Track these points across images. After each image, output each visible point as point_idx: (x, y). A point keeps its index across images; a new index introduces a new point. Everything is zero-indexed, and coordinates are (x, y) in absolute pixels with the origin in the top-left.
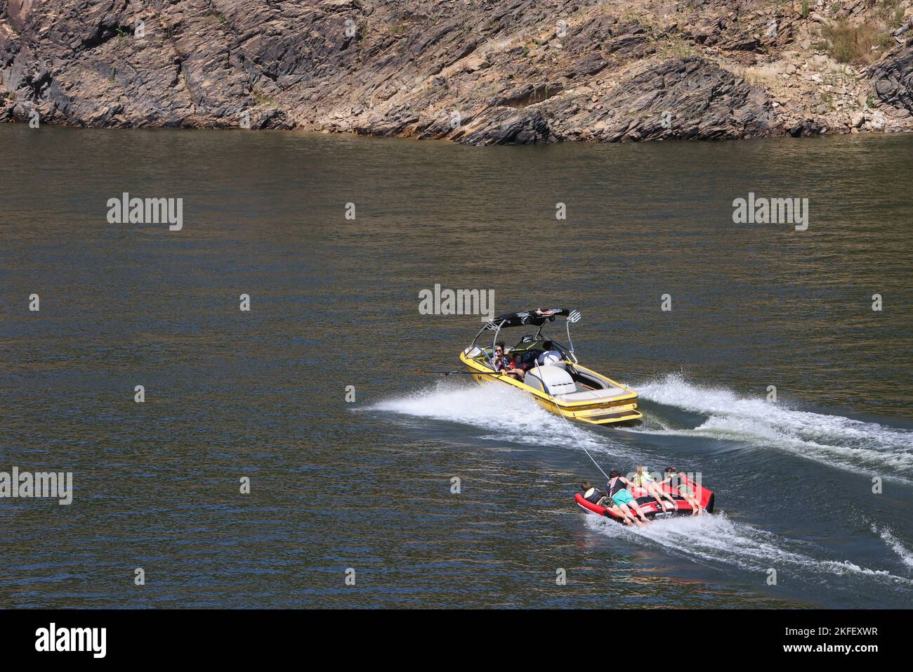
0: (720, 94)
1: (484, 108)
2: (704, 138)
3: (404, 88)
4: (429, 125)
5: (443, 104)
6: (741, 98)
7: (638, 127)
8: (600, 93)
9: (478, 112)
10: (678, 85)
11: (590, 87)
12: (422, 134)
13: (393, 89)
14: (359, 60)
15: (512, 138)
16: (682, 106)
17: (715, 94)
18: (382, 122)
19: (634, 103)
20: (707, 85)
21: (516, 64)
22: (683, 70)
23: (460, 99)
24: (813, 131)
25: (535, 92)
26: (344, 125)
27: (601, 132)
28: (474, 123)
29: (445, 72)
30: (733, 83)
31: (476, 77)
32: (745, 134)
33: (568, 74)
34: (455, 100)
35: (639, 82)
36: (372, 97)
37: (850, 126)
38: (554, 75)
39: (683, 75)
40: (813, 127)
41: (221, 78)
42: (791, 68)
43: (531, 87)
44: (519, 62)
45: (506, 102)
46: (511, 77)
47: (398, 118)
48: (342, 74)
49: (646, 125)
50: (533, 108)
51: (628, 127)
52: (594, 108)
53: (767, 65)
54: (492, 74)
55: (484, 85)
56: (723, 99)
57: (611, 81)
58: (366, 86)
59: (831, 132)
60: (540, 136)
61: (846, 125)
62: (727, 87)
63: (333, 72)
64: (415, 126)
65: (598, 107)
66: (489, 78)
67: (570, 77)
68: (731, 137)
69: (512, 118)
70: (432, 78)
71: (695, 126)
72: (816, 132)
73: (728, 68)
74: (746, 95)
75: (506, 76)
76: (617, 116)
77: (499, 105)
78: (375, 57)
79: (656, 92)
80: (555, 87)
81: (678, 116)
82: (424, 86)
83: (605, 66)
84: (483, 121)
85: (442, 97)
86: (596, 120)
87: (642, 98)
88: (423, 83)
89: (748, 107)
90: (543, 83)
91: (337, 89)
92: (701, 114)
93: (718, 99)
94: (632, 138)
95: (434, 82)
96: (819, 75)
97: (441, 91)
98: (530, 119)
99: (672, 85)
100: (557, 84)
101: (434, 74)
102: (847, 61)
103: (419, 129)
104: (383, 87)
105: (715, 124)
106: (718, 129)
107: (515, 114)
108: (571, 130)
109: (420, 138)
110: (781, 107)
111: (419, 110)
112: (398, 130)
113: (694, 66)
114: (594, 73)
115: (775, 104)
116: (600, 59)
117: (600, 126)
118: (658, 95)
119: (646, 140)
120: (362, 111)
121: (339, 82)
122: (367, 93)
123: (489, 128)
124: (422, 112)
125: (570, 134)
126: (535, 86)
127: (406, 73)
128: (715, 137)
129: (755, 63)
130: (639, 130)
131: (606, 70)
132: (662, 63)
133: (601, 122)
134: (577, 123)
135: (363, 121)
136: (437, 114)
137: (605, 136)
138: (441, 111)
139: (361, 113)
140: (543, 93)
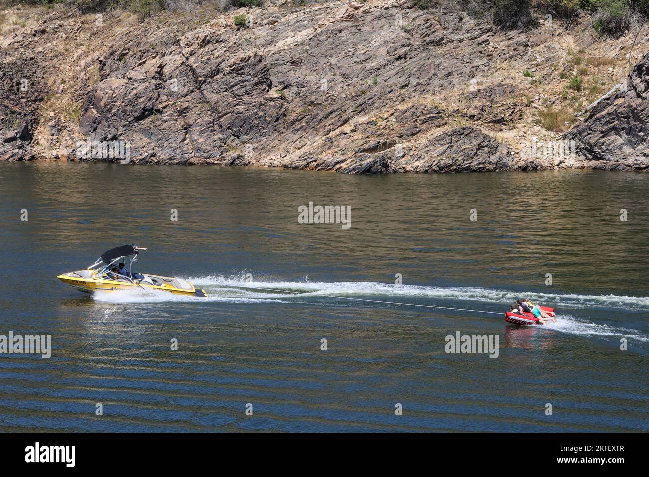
0: (483, 147)
1: (353, 154)
2: (474, 171)
3: (309, 142)
4: (323, 163)
5: (330, 151)
6: (494, 149)
7: (438, 165)
8: (417, 146)
9: (350, 156)
10: (460, 142)
11: (411, 142)
12: (319, 168)
13: (303, 143)
14: (284, 128)
15: (368, 171)
16: (461, 154)
17: (480, 147)
18: (297, 161)
19: (436, 151)
20: (475, 142)
21: (370, 130)
22: (463, 134)
23: (340, 149)
24: (533, 167)
25: (382, 145)
26: (276, 163)
27: (417, 167)
28: (348, 162)
29: (331, 134)
30: (490, 141)
31: (349, 137)
32: (496, 169)
33: (399, 135)
34: (337, 149)
35: (438, 140)
36: (292, 148)
37: (553, 165)
38: (392, 136)
39: (462, 136)
40: (533, 165)
41: (209, 137)
42: (521, 133)
43: (379, 142)
44: (372, 129)
45: (365, 151)
46: (368, 137)
47: (305, 159)
48: (275, 135)
49: (442, 163)
50: (380, 154)
51: (432, 165)
52: (414, 154)
53: (508, 131)
54: (357, 135)
55: (353, 141)
56: (484, 150)
57: (423, 139)
58: (288, 141)
59: (544, 169)
60: (384, 169)
61: (551, 164)
62: (486, 143)
63: (270, 134)
64: (315, 164)
65: (416, 154)
66: (355, 137)
67: (400, 137)
68: (489, 170)
69: (369, 159)
70: (324, 137)
71: (469, 164)
72: (535, 169)
73: (487, 133)
74: (497, 148)
75: (365, 136)
76: (426, 159)
77: (361, 152)
78: (293, 126)
79: (447, 145)
80: (392, 142)
81: (460, 159)
82: (320, 142)
83: (419, 131)
84: (352, 161)
85: (330, 148)
86: (414, 161)
87: (440, 148)
88: (319, 140)
89: (498, 154)
90: (386, 140)
91: (272, 143)
92: (472, 158)
93: (482, 149)
94: (435, 170)
95: (325, 140)
96: (536, 137)
97: (330, 144)
98: (378, 160)
99: (456, 142)
100: (393, 141)
101: (325, 135)
102: (552, 130)
103: (317, 165)
104: (297, 142)
105: (480, 163)
106: (482, 166)
107: (370, 157)
108: (401, 166)
109: (318, 170)
110: (516, 155)
111: (317, 155)
112: (306, 166)
113: (468, 132)
114: (413, 135)
115: (512, 153)
116: (417, 127)
117: (417, 164)
118: (448, 147)
119: (442, 172)
120: (286, 155)
121: (274, 139)
122: (289, 145)
123: (356, 164)
124: (319, 156)
125: (400, 168)
126: (381, 142)
127: (310, 134)
128: (479, 170)
129: (501, 130)
130: (438, 166)
131: (420, 133)
132: (451, 130)
133: (417, 162)
134: (405, 162)
135: (286, 161)
136: (327, 157)
137: (420, 169)
138: (329, 155)
139: (285, 156)
140: (386, 146)
